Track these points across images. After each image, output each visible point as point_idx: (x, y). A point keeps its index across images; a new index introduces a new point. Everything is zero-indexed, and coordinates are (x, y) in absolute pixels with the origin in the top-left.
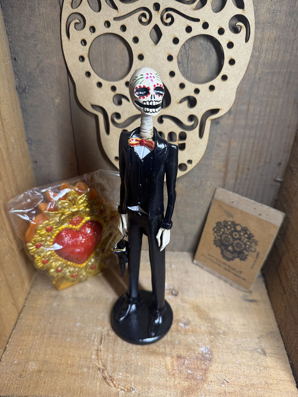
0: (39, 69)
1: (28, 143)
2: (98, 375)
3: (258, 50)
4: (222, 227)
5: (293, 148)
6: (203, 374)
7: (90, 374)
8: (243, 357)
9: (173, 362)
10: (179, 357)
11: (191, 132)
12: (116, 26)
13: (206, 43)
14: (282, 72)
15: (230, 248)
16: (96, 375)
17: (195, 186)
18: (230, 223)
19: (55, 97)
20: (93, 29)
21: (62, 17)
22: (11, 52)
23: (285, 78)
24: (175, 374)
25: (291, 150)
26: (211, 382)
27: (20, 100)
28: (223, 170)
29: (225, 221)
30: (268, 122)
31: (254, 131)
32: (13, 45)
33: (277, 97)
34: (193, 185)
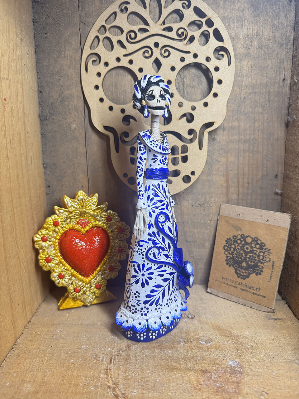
0: (60, 99)
1: (44, 167)
2: (108, 393)
3: (240, 76)
4: (232, 243)
5: (285, 159)
6: (235, 387)
7: (98, 392)
8: (280, 368)
9: (198, 377)
10: (204, 372)
11: (192, 143)
12: (125, 60)
13: (197, 72)
14: (262, 92)
15: (244, 264)
16: (106, 394)
17: (200, 204)
18: (239, 237)
20: (106, 64)
21: (83, 56)
22: (38, 85)
23: (265, 97)
24: (202, 388)
25: (284, 162)
26: (247, 394)
27: (41, 127)
28: (225, 185)
29: (235, 236)
30: (258, 136)
31: (247, 145)
32: (41, 81)
33: (262, 113)
34: (198, 202)
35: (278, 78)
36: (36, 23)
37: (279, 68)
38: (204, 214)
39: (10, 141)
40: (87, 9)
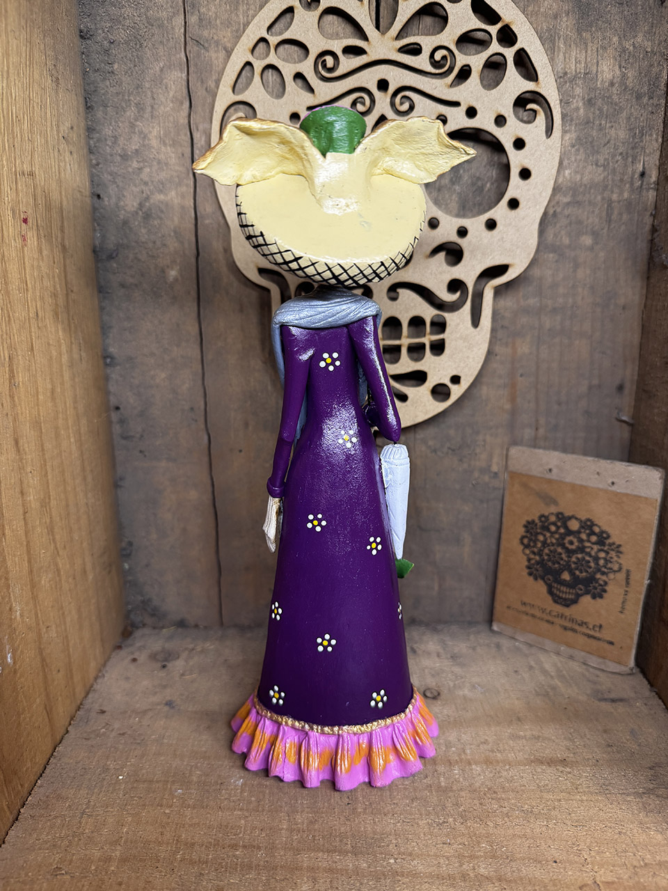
0: (143, 213)
1: (106, 365)
5: (641, 349)
14: (594, 201)
19: (168, 267)
22: (93, 181)
23: (600, 212)
25: (637, 356)
28: (508, 406)
30: (583, 298)
31: (559, 318)
32: (98, 172)
33: (593, 248)
34: (448, 445)
35: (630, 170)
36: (88, 38)
37: (633, 148)
38: (460, 469)
39: (37, 314)
40: (203, 10)
